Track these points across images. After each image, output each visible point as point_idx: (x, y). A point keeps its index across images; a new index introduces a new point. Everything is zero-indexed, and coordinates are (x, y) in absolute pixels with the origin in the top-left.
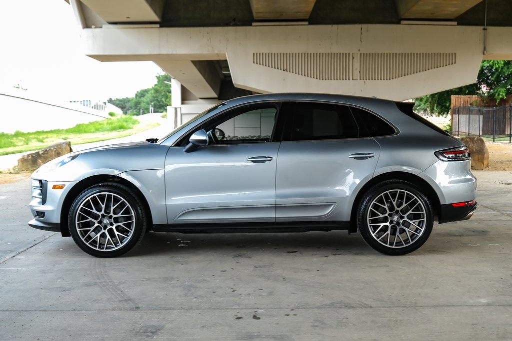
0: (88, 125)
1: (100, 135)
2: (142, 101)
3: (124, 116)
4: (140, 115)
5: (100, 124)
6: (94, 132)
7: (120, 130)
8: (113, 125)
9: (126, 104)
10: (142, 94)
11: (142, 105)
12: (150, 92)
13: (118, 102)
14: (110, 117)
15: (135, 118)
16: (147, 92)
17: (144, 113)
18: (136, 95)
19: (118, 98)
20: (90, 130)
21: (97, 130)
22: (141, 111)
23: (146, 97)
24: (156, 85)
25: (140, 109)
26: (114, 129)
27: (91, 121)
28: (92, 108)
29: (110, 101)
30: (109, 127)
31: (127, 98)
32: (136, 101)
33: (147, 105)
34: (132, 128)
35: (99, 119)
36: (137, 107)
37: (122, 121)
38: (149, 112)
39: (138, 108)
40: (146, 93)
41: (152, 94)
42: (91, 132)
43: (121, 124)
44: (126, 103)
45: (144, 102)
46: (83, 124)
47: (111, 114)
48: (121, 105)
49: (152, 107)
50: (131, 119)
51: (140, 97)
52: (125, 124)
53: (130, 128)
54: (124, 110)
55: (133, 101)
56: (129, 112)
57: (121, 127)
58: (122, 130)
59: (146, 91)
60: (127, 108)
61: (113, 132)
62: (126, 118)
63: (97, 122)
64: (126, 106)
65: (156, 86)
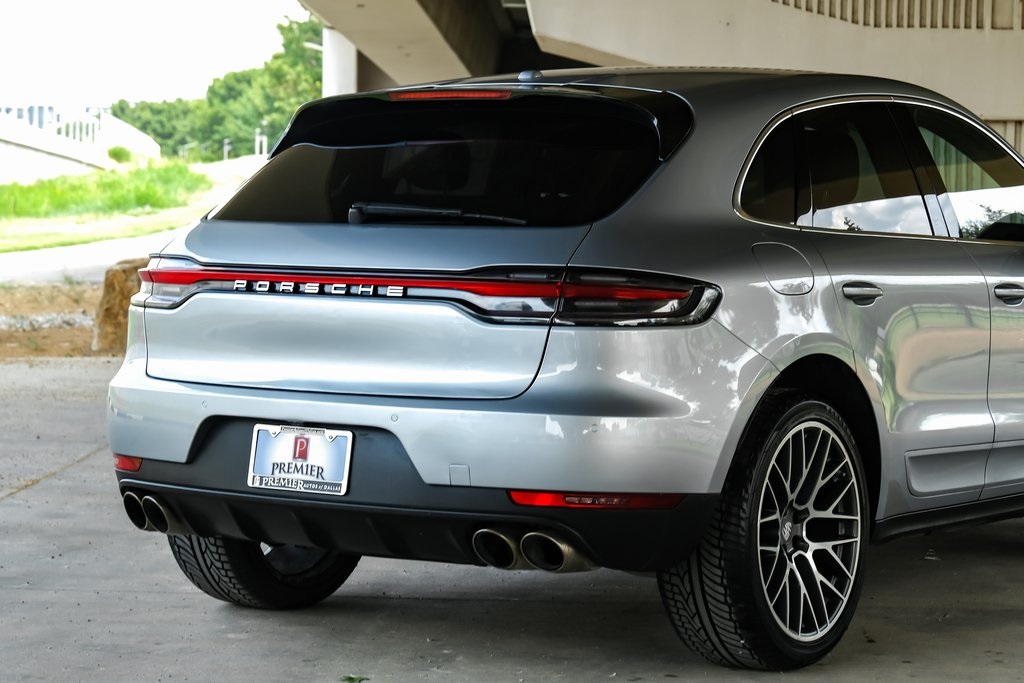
0: (30, 189)
1: (64, 225)
2: (230, 112)
3: (162, 162)
4: (221, 158)
5: (74, 188)
6: (47, 214)
7: (140, 210)
8: (119, 193)
9: (175, 123)
10: (230, 89)
11: (231, 126)
12: (260, 80)
13: (147, 115)
14: (113, 163)
15: (198, 168)
16: (249, 83)
17: (234, 154)
18: (212, 91)
19: (149, 100)
20: (36, 205)
21: (61, 206)
22: (227, 148)
23: (243, 99)
24: (276, 57)
25: (221, 143)
26: (119, 205)
27: (45, 178)
28: (59, 132)
29: (120, 111)
30: (101, 198)
31: (180, 100)
32: (210, 111)
33: (245, 127)
34: (184, 204)
35: (74, 173)
36: (213, 132)
37: (148, 177)
38: (251, 151)
39: (216, 137)
40: (243, 86)
41: (263, 88)
42: (37, 215)
43: (143, 188)
44: (177, 116)
45: (236, 117)
46: (15, 185)
47: (118, 155)
48: (158, 126)
49: (262, 133)
50: (181, 171)
51: (224, 100)
52: (159, 190)
53: (177, 205)
54: (170, 142)
55: (199, 112)
56: (183, 151)
57: (143, 200)
58: (148, 208)
59: (246, 79)
60: (177, 137)
61: (117, 215)
62: (167, 170)
63: (64, 180)
64: (174, 128)
65: (280, 61)
